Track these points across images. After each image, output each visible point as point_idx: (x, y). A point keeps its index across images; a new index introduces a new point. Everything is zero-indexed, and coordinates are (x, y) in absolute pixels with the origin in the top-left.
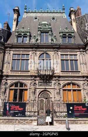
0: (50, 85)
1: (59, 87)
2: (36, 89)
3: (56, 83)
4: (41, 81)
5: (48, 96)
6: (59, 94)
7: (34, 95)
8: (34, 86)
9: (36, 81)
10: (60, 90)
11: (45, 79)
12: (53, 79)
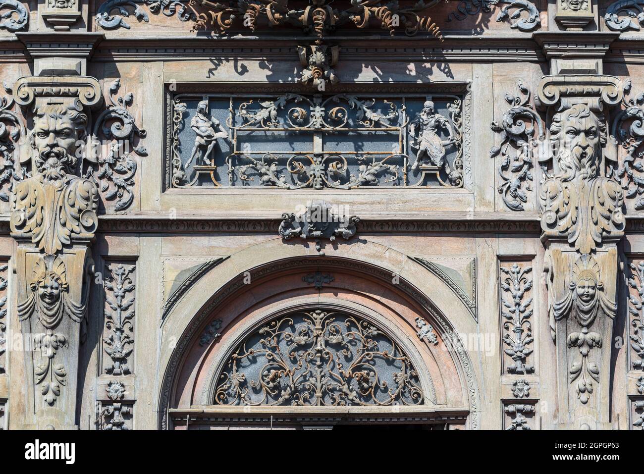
0: (431, 142)
1: (605, 186)
2: (117, 245)
3: (548, 112)
4: (226, 73)
5: (385, 375)
6: (601, 332)
7: (68, 362)
8: (79, 186)
9: (128, 68)
10: (625, 254)
11: (305, 32)
12: (495, 30)
